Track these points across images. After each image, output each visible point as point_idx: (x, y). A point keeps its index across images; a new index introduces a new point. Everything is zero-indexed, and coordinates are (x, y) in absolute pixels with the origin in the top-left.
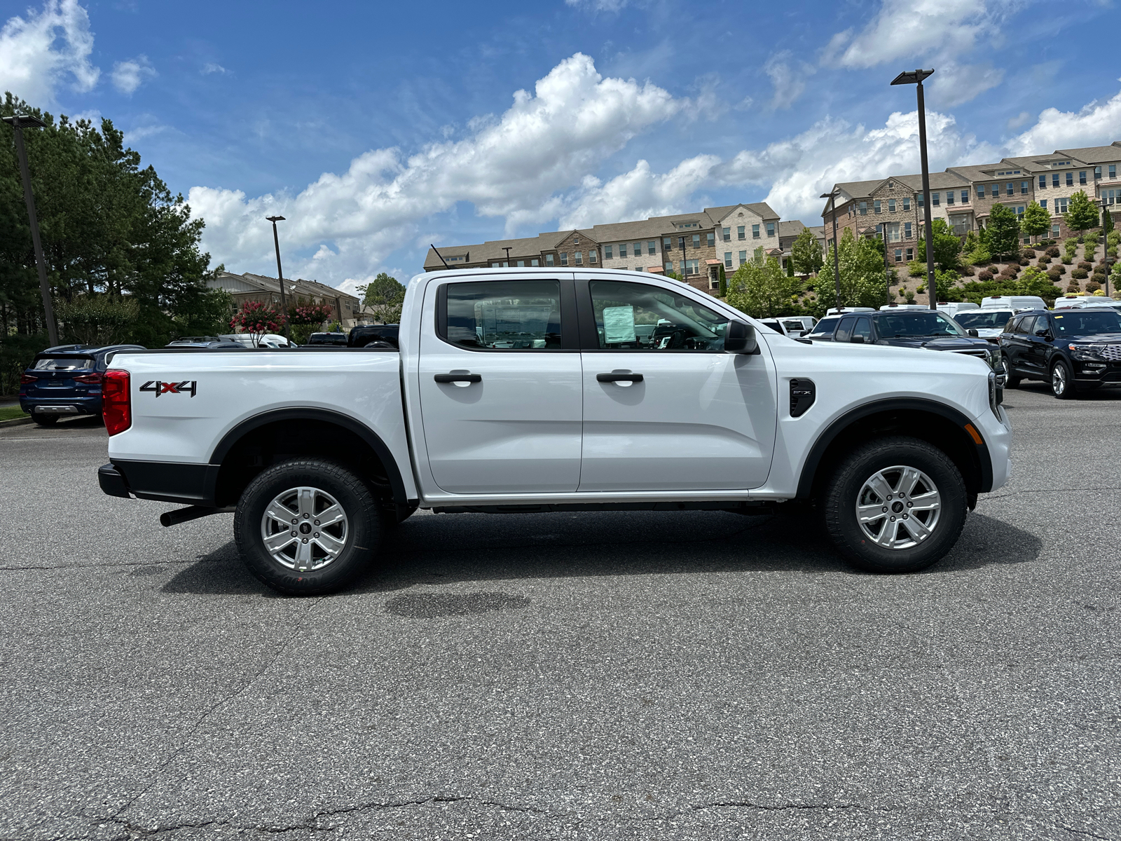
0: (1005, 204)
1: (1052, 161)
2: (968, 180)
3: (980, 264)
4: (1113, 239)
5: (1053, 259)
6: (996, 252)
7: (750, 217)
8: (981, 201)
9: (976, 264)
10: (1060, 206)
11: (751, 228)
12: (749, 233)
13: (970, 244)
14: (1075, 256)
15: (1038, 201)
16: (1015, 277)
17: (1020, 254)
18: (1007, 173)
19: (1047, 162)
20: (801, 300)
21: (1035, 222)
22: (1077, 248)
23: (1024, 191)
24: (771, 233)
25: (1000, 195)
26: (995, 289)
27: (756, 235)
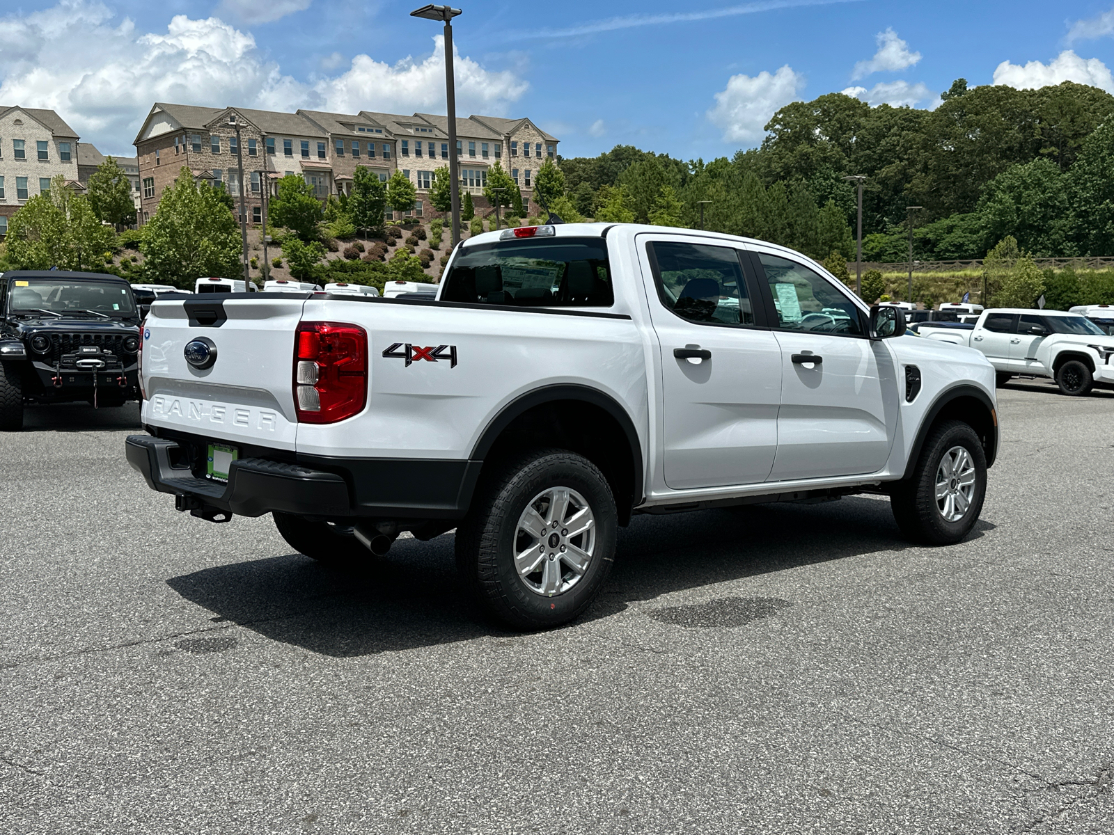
0: (370, 168)
1: (414, 125)
2: (325, 131)
3: (344, 238)
4: (476, 227)
5: (420, 242)
6: (361, 225)
7: (33, 128)
8: (340, 159)
9: (338, 238)
10: (422, 180)
11: (35, 145)
12: (31, 152)
13: (331, 211)
14: (442, 241)
15: (400, 169)
16: (383, 259)
17: (386, 230)
18: (368, 130)
19: (409, 125)
20: (118, 261)
21: (399, 195)
22: (443, 232)
23: (386, 155)
24: (65, 157)
25: (360, 156)
26: (364, 271)
27: (43, 156)
